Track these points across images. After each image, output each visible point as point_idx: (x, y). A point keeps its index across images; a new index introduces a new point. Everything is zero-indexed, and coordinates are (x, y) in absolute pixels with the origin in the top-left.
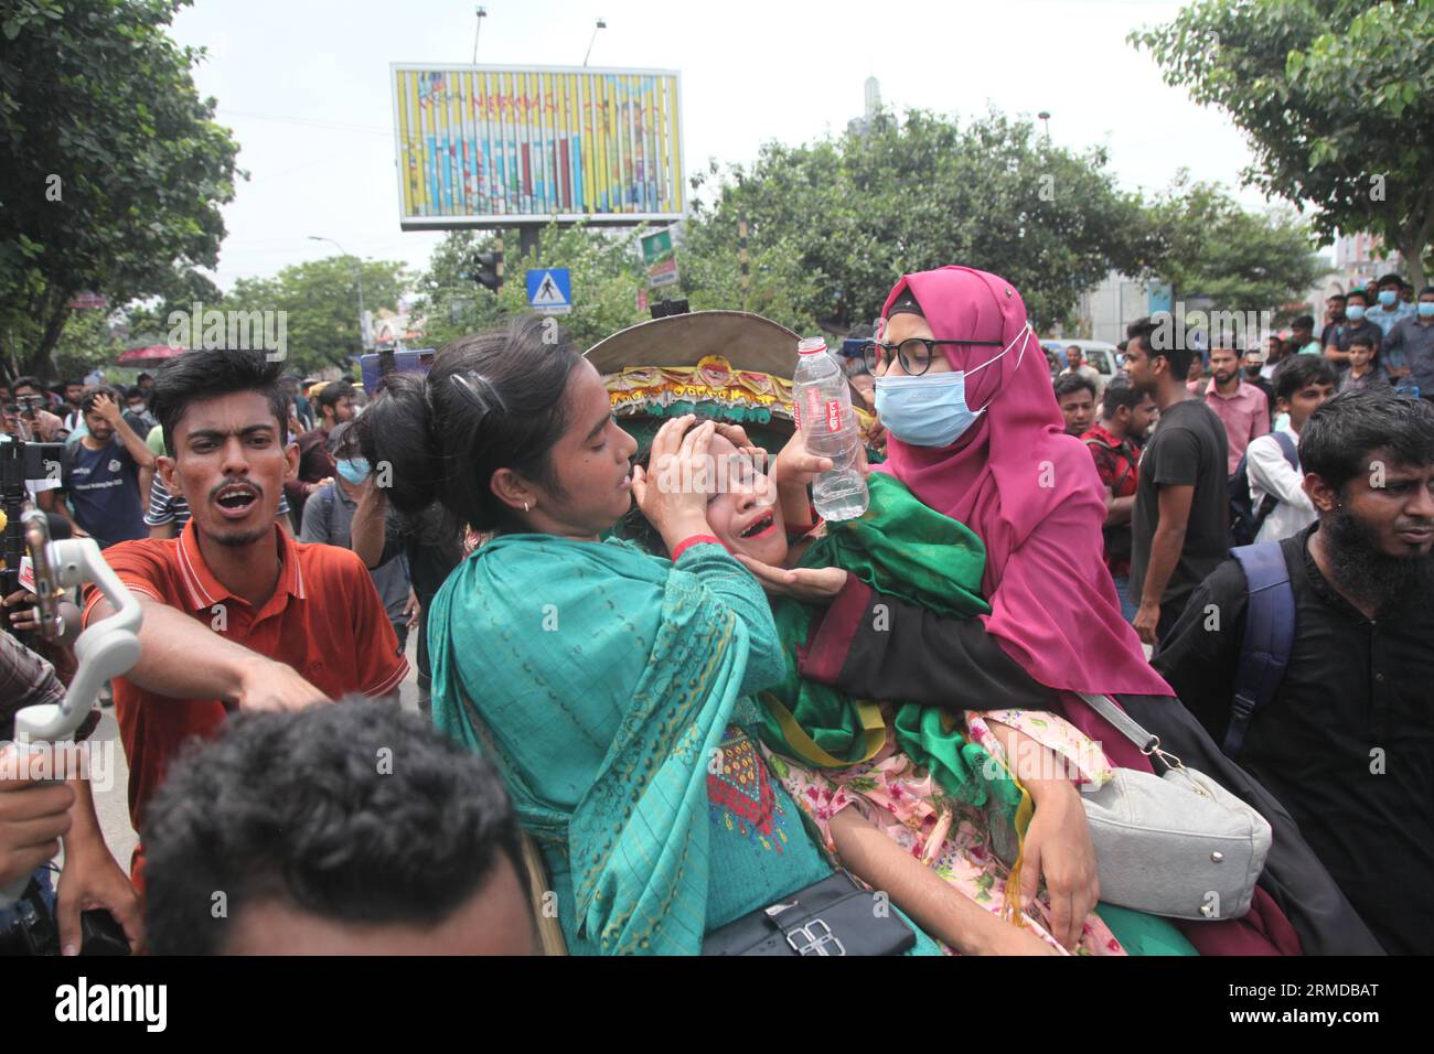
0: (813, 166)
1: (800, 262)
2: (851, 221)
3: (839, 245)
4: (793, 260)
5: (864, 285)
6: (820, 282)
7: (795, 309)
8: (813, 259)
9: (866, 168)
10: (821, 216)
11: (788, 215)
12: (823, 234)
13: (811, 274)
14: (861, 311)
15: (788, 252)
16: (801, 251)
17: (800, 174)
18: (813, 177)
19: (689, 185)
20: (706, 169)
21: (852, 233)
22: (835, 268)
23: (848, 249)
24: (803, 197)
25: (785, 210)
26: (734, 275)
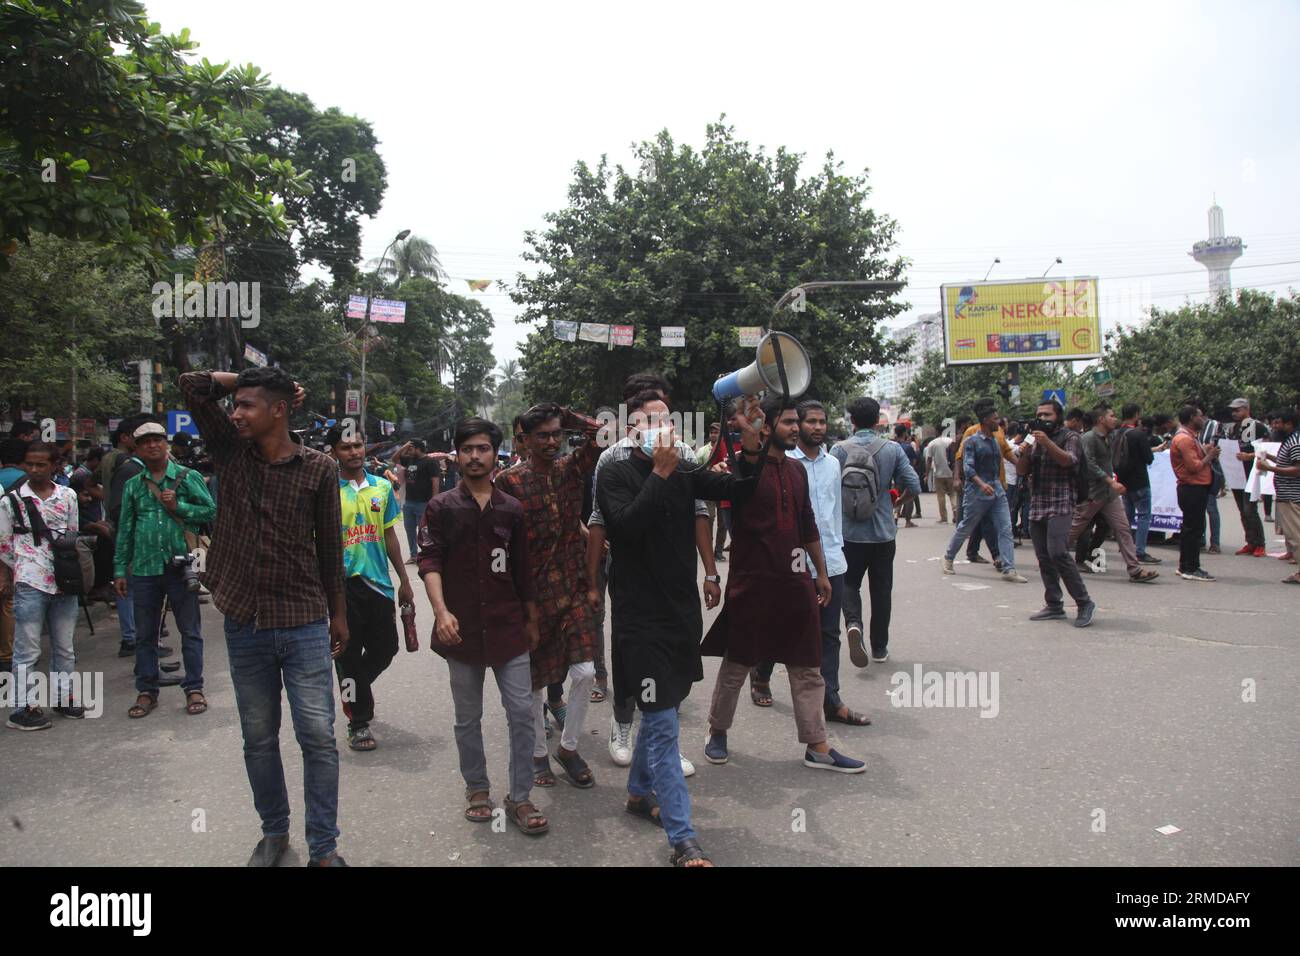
0: (1180, 326)
1: (1175, 381)
2: (1205, 359)
3: (1198, 372)
4: (1171, 380)
5: (1214, 393)
6: (1187, 392)
7: (1174, 406)
8: (1183, 379)
9: (1214, 327)
10: (1187, 355)
11: (1166, 355)
12: (1188, 365)
13: (1181, 387)
14: (1211, 406)
15: (1167, 374)
16: (1175, 375)
17: (1172, 330)
18: (1179, 331)
19: (1104, 338)
20: (1115, 330)
21: (1206, 365)
22: (1195, 384)
23: (1204, 374)
24: (1175, 345)
25: (1164, 351)
26: (1137, 389)
